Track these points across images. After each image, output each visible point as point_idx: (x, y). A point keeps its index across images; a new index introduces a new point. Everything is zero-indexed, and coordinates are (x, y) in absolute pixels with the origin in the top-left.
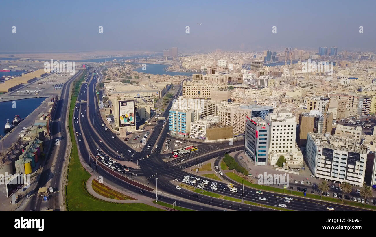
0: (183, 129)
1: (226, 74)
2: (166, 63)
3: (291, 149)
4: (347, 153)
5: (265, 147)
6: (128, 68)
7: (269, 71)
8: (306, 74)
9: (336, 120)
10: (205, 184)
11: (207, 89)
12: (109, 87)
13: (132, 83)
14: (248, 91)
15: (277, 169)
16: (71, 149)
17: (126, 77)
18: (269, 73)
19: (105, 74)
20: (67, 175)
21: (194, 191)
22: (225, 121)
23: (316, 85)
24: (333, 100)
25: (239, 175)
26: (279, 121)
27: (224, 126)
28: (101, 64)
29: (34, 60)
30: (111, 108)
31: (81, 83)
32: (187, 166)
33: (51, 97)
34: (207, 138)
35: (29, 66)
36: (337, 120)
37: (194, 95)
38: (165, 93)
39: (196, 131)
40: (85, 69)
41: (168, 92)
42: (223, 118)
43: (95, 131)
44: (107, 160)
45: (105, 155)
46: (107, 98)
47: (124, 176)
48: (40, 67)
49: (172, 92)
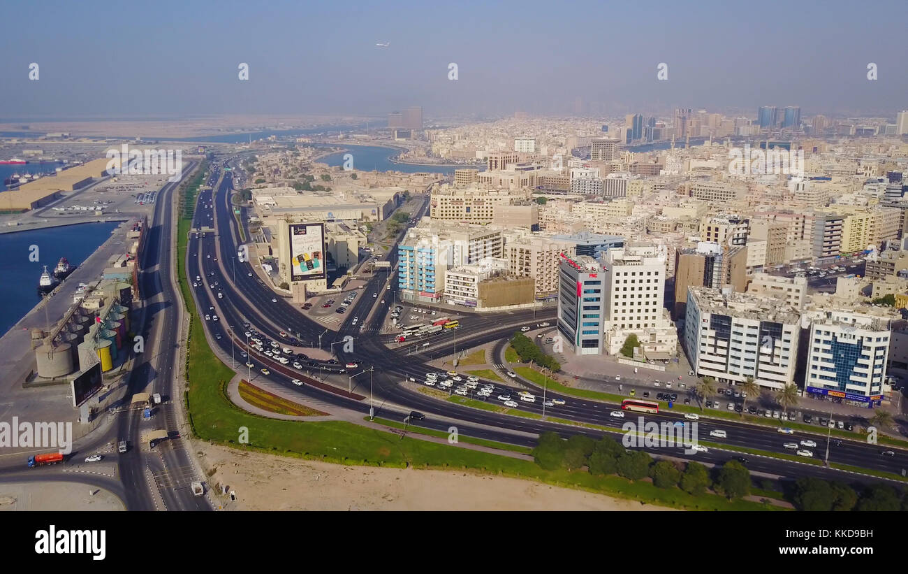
0: (429, 284)
1: (533, 169)
2: (395, 145)
3: (654, 321)
4: (757, 323)
5: (597, 316)
6: (304, 156)
7: (632, 162)
8: (715, 170)
9: (764, 268)
10: (471, 387)
11: (485, 203)
12: (262, 199)
13: (314, 190)
14: (578, 206)
15: (621, 361)
16: (188, 326)
17: (300, 177)
18: (631, 166)
19: (252, 170)
20: (187, 374)
21: (447, 400)
22: (518, 267)
23: (734, 193)
24: (759, 224)
25: (541, 373)
26: (628, 263)
27: (517, 278)
28: (239, 148)
29: (80, 137)
30: (269, 244)
31: (198, 190)
32: (435, 355)
33: (132, 221)
34: (479, 302)
35: (69, 152)
36: (766, 268)
37: (457, 215)
38: (391, 212)
39: (457, 289)
40: (204, 159)
41: (397, 209)
42: (515, 262)
43: (237, 290)
44: (267, 346)
45: (262, 336)
46: (261, 223)
47: (305, 375)
48: (97, 153)
49: (407, 209)
